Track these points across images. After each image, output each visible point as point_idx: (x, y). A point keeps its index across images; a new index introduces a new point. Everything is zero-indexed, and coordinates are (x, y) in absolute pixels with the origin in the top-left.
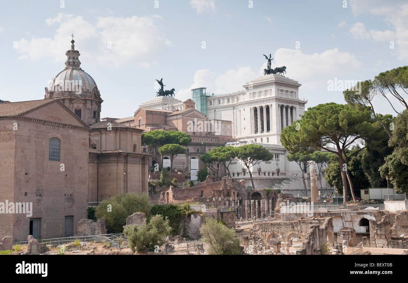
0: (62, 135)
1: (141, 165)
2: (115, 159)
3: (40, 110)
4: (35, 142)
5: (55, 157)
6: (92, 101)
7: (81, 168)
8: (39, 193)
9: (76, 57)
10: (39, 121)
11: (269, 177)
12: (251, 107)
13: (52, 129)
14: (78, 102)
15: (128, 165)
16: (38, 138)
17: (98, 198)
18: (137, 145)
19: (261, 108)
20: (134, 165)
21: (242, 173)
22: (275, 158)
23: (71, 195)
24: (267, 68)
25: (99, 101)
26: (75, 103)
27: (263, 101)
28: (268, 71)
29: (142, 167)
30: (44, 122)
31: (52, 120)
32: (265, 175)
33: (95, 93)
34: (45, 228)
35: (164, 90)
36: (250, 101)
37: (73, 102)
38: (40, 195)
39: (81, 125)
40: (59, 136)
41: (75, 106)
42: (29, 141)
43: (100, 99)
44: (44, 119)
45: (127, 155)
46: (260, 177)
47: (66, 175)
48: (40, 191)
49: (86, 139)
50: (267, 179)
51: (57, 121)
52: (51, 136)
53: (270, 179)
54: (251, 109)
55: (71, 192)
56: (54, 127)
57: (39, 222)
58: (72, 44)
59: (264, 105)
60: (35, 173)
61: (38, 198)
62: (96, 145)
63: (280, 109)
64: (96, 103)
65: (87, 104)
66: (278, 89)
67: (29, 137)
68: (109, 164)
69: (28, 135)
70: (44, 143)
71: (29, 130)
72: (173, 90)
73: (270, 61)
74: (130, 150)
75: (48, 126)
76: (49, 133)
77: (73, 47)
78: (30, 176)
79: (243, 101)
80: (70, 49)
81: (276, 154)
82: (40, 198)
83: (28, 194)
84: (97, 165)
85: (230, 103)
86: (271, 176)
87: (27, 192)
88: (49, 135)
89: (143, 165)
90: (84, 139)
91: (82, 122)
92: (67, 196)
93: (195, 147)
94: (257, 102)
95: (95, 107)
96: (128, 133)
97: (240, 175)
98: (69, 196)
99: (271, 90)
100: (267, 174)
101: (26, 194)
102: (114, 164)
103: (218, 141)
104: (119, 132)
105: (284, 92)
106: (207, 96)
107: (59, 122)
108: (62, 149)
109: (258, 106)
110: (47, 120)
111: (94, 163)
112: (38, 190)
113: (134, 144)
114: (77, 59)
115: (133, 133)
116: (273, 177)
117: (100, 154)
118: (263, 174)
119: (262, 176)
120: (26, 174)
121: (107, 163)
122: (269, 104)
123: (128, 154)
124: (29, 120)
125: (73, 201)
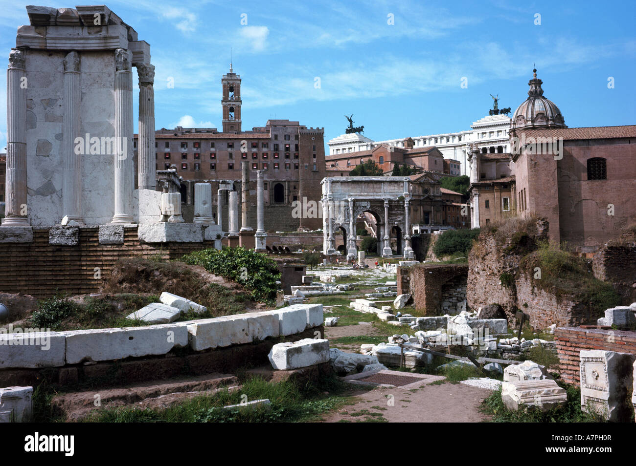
19: (493, 149)
27: (496, 142)
36: (478, 141)
59: (496, 146)
85: (450, 143)
94: (488, 142)
109: (488, 147)
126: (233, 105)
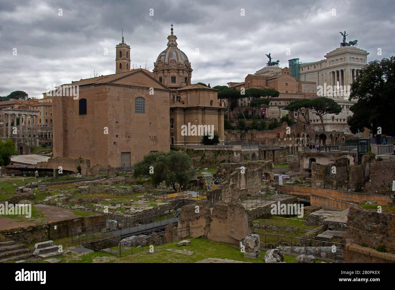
0: (146, 95)
1: (217, 116)
2: (195, 111)
3: (127, 78)
4: (124, 100)
5: (141, 111)
6: (183, 70)
7: (163, 118)
8: (128, 135)
9: (174, 40)
10: (127, 86)
11: (340, 122)
12: (330, 71)
13: (137, 91)
14: (173, 71)
15: (206, 115)
16: (126, 97)
17: (185, 139)
18: (214, 101)
19: (338, 72)
20: (211, 115)
21: (319, 120)
22: (346, 108)
23: (155, 137)
24: (342, 42)
25: (190, 71)
26: (171, 72)
27: (339, 66)
28: (344, 44)
29: (218, 117)
30: (130, 87)
31: (137, 85)
32: (337, 121)
33: (186, 65)
34: (134, 159)
35: (272, 61)
36: (329, 67)
37: (170, 71)
38: (129, 137)
39: (162, 88)
40: (143, 96)
41: (172, 74)
42: (118, 100)
43: (190, 69)
44: (130, 84)
45: (204, 109)
46: (333, 122)
47: (150, 123)
48: (128, 134)
49: (167, 97)
50: (339, 124)
51: (141, 85)
52: (136, 96)
53: (342, 124)
54: (330, 73)
55: (155, 135)
56: (139, 90)
57: (129, 155)
58: (171, 31)
59: (339, 69)
60: (124, 122)
61: (127, 138)
62: (184, 101)
63: (351, 72)
64: (187, 72)
65: (179, 72)
66: (350, 57)
67: (118, 97)
68: (191, 115)
69: (117, 96)
70: (131, 101)
71: (118, 92)
72: (278, 61)
73: (344, 36)
74: (208, 105)
75: (133, 89)
76: (135, 94)
77: (172, 33)
78: (120, 123)
79: (325, 67)
80: (170, 34)
81: (346, 106)
82: (129, 139)
83: (119, 136)
84: (184, 115)
85: (316, 69)
86: (342, 122)
87: (118, 134)
88: (135, 95)
89: (219, 115)
90: (165, 98)
91: (163, 86)
92: (151, 137)
93: (286, 101)
94: (335, 67)
95: (186, 75)
96: (205, 92)
97: (319, 121)
98: (153, 137)
99: (345, 58)
100: (339, 121)
101: (117, 136)
102: (195, 115)
103: (304, 97)
104: (198, 92)
105: (359, 60)
106: (299, 65)
107: (143, 86)
108: (146, 105)
109: (335, 70)
110: (133, 85)
111: (181, 114)
112: (127, 133)
113: (211, 101)
114: (175, 41)
115: (210, 92)
116: (344, 123)
117: (186, 108)
118: (336, 120)
119: (335, 122)
120: (117, 122)
121: (190, 114)
122: (343, 69)
123: (205, 107)
124: (118, 85)
125: (157, 141)
126: (121, 62)
